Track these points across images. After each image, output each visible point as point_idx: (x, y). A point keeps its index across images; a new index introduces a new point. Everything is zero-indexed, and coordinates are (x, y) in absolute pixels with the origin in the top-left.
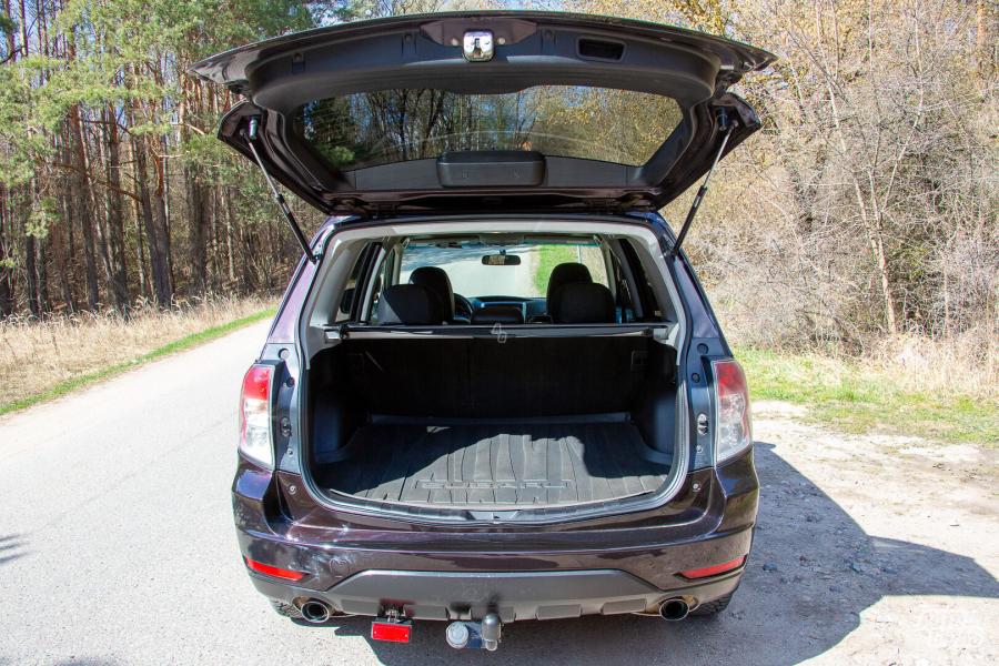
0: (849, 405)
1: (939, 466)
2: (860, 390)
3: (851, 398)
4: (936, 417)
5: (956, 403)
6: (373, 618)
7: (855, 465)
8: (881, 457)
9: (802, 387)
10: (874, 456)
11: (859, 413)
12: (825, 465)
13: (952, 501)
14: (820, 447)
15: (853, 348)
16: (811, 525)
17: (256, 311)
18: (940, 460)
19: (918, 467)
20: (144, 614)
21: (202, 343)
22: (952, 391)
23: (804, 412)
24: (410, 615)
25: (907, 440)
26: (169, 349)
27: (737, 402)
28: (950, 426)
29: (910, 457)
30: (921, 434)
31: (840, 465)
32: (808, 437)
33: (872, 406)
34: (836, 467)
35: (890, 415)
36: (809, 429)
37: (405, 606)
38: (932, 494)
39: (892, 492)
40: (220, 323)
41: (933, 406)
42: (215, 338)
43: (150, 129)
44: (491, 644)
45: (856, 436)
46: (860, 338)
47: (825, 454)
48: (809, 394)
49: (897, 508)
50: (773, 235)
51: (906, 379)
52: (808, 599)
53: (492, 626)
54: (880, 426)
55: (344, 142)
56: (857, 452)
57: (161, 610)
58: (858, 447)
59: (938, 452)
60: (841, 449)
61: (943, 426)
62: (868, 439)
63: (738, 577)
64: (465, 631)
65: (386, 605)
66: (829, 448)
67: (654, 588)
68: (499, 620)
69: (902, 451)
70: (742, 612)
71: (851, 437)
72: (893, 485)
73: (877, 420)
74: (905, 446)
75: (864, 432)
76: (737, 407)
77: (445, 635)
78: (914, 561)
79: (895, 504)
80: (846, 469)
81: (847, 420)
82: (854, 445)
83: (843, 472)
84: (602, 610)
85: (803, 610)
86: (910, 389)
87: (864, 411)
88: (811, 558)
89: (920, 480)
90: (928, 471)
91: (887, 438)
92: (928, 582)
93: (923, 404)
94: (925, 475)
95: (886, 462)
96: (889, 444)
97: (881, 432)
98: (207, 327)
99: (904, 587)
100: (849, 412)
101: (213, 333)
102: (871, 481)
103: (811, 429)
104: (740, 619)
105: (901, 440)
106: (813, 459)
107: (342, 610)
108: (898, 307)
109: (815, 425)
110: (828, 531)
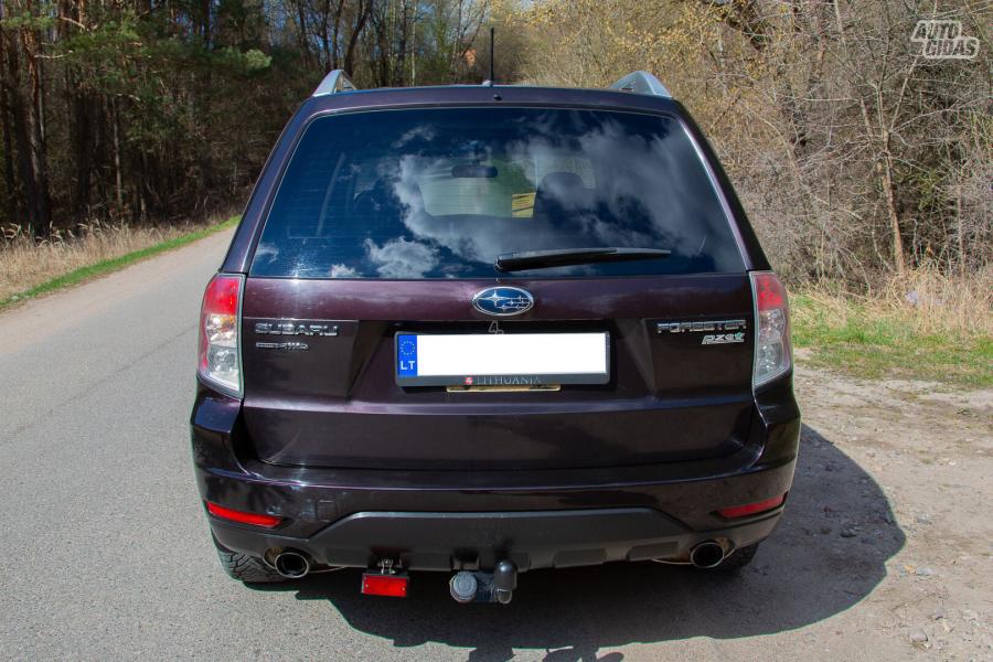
0: (858, 347)
1: (965, 413)
2: (870, 332)
3: (861, 339)
4: (956, 360)
5: (977, 346)
6: (364, 570)
7: (871, 412)
8: (899, 403)
9: (803, 329)
10: (890, 402)
11: (871, 356)
12: (839, 412)
13: (982, 449)
14: (831, 393)
15: (856, 286)
16: (831, 475)
17: (153, 243)
18: (965, 406)
19: (941, 414)
20: (64, 582)
21: (94, 278)
22: (971, 332)
23: (809, 355)
24: (407, 564)
25: (927, 385)
26: (56, 285)
27: (776, 320)
28: (972, 371)
29: (932, 403)
30: (941, 378)
31: (856, 411)
32: (817, 382)
33: (885, 349)
34: (850, 413)
35: (905, 358)
36: (816, 373)
37: (402, 555)
38: (960, 442)
39: (916, 440)
40: (109, 257)
41: (951, 350)
42: (109, 272)
43: (27, 22)
44: (505, 595)
45: (870, 381)
46: (865, 275)
47: (836, 399)
48: (813, 336)
49: (926, 457)
50: (767, 156)
51: (920, 319)
52: (839, 552)
53: (506, 572)
54: (895, 370)
55: (258, 45)
56: (871, 397)
57: (84, 578)
58: (872, 392)
59: (961, 398)
60: (853, 395)
61: (963, 369)
62: (882, 384)
63: (777, 518)
64: (473, 581)
65: (379, 554)
66: (842, 393)
67: (688, 528)
68: (515, 567)
69: (923, 397)
70: (766, 567)
71: (864, 382)
72: (916, 433)
73: (892, 363)
74: (924, 392)
75: (878, 377)
76: (776, 325)
77: (448, 587)
78: (949, 511)
79: (922, 452)
80: (863, 415)
81: (857, 363)
82: (867, 390)
83: (859, 419)
84: (628, 557)
85: (836, 564)
86: (924, 330)
87: (875, 354)
88: (836, 509)
89: (944, 427)
90: (952, 417)
91: (903, 383)
92: (967, 533)
93: (940, 347)
94: (949, 422)
95: (905, 408)
96: (906, 389)
97: (896, 377)
98: (95, 260)
99: (943, 538)
100: (860, 354)
101: (106, 268)
102: (892, 429)
103: (819, 373)
104: (765, 574)
105: (920, 385)
106: (825, 405)
107: (325, 561)
108: (906, 241)
109: (822, 369)
110: (851, 481)
